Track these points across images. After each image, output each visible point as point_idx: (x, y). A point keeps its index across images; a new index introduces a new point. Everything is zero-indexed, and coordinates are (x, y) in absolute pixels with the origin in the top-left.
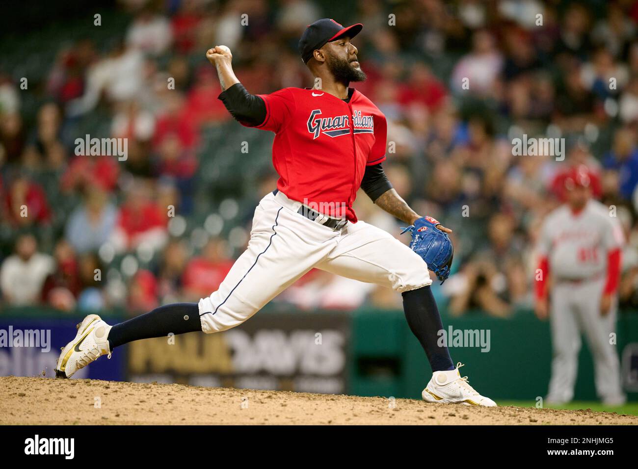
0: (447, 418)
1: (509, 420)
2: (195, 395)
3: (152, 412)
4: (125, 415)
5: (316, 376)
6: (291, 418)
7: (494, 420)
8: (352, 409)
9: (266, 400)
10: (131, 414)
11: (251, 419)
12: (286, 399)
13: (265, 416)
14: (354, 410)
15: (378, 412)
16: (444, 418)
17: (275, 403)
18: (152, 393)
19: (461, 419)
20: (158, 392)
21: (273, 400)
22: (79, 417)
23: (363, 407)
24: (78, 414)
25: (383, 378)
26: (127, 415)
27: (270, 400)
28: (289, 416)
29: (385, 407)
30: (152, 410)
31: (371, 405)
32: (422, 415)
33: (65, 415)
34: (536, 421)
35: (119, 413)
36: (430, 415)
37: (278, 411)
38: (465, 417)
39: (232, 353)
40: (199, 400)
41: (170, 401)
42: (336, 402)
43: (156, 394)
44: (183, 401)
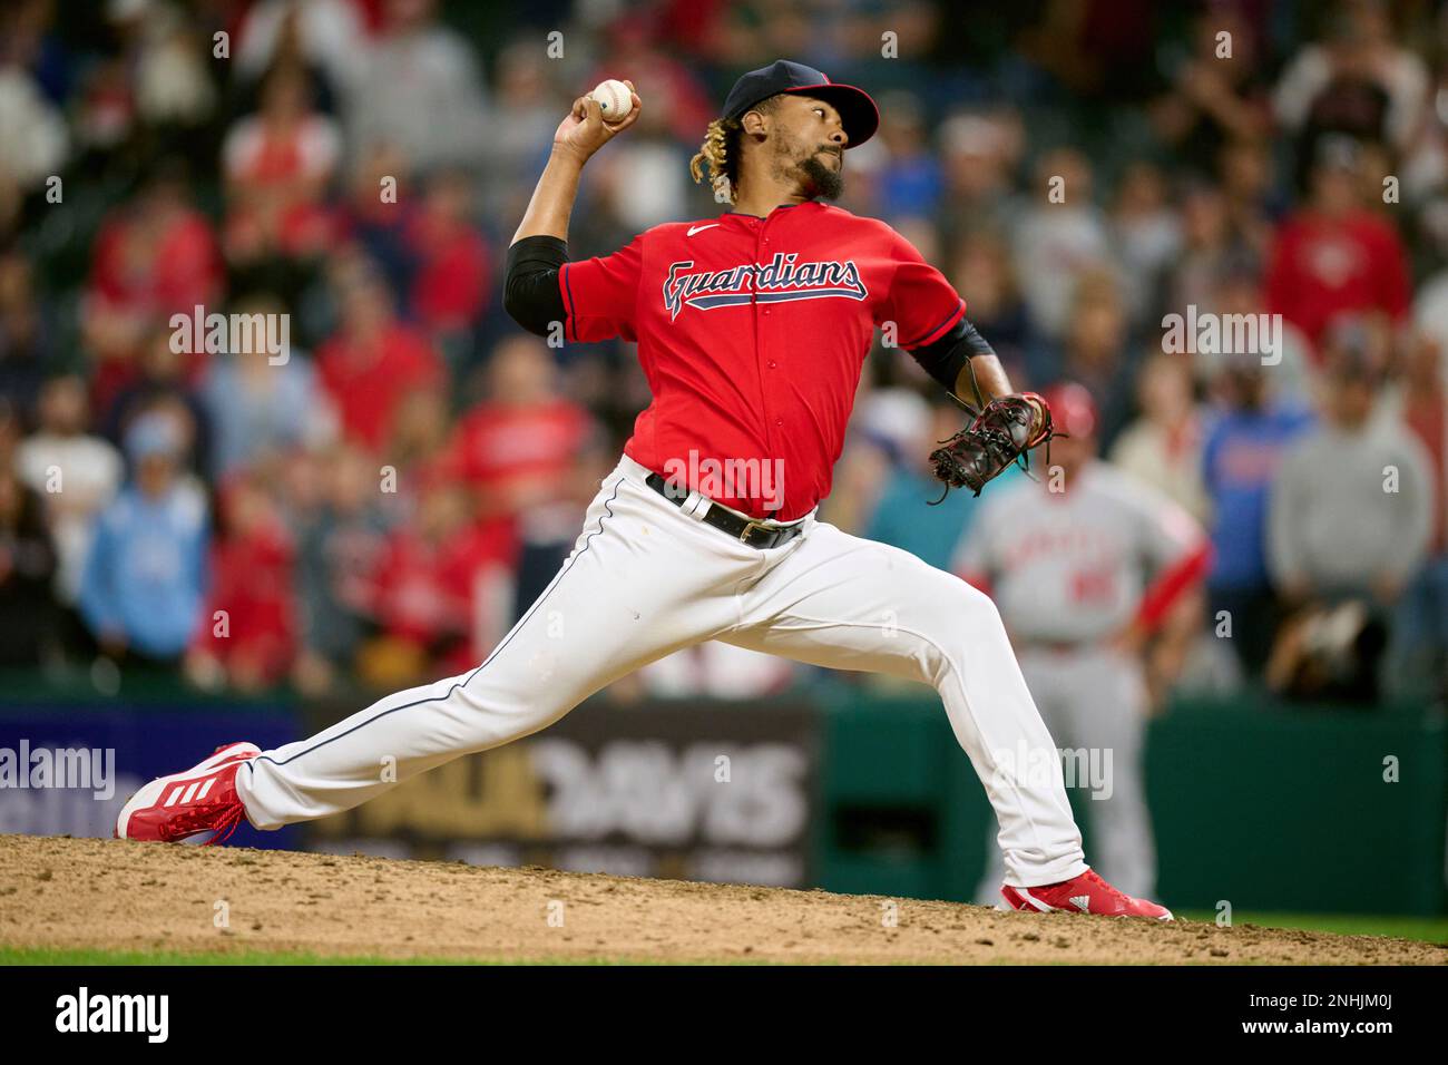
0: (1019, 945)
1: (1163, 950)
2: (439, 883)
3: (338, 920)
4: (273, 926)
5: (741, 849)
6: (659, 940)
7: (1128, 951)
8: (800, 922)
9: (602, 898)
10: (289, 925)
11: (567, 939)
12: (648, 896)
13: (598, 933)
14: (804, 924)
15: (860, 927)
16: (1013, 944)
17: (621, 903)
18: (338, 877)
19: (1051, 946)
20: (351, 876)
21: (620, 897)
22: (166, 930)
23: (825, 916)
24: (165, 924)
25: (896, 855)
26: (279, 927)
27: (610, 896)
28: (653, 933)
29: (876, 917)
30: (336, 916)
31: (844, 913)
32: (963, 937)
33: (135, 923)
34: (1224, 955)
35: (261, 922)
36: (982, 935)
37: (629, 922)
38: (1062, 944)
39: (547, 791)
40: (448, 895)
41: (380, 895)
42: (764, 903)
43: (349, 879)
44: (410, 897)
